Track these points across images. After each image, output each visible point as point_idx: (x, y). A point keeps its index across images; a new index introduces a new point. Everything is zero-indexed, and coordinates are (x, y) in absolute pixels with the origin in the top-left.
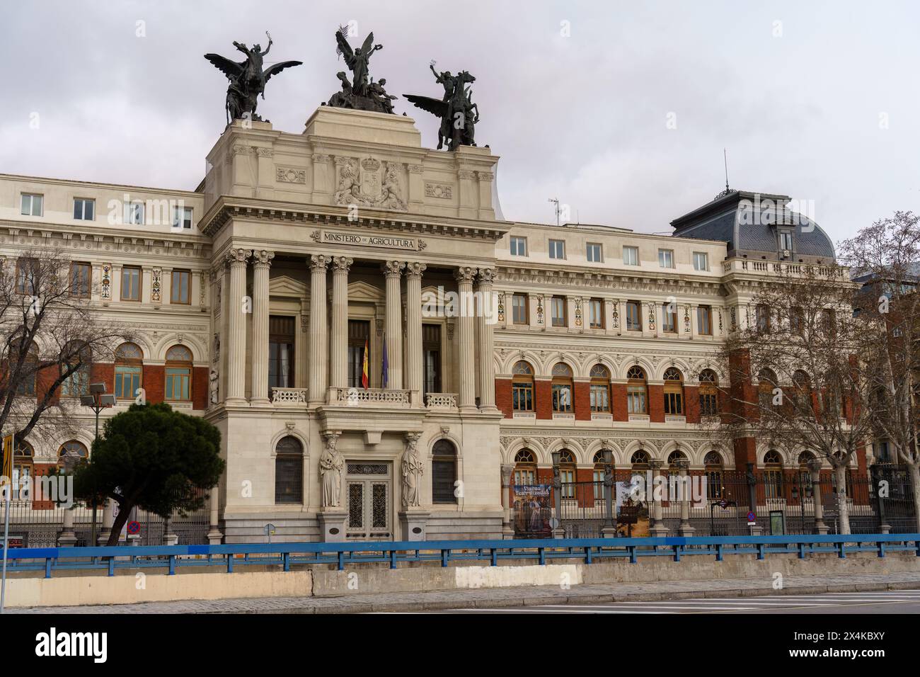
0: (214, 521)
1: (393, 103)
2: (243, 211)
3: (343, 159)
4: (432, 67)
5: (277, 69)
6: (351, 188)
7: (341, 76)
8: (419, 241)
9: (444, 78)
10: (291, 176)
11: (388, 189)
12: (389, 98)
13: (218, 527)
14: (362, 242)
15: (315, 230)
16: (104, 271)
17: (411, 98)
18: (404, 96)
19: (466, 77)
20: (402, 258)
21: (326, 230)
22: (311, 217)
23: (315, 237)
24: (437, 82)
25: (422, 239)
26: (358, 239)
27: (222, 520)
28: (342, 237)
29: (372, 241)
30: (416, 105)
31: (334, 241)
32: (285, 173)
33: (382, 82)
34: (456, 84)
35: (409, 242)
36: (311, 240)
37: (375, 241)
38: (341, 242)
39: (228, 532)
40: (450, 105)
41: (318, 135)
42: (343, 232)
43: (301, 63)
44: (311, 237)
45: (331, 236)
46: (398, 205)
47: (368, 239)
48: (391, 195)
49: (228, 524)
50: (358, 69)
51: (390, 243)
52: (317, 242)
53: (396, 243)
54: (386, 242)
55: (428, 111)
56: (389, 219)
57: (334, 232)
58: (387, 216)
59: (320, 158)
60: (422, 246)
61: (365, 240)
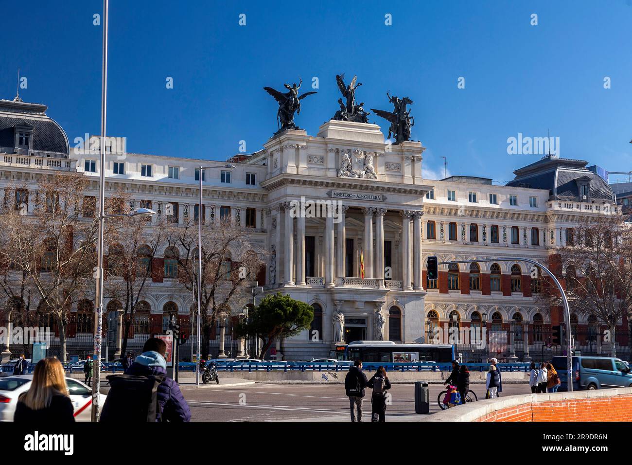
0: (278, 348)
1: (367, 116)
2: (293, 181)
3: (343, 151)
4: (388, 94)
6: (347, 167)
7: (340, 101)
8: (383, 196)
9: (394, 100)
10: (316, 160)
11: (367, 168)
12: (365, 114)
13: (280, 351)
14: (353, 197)
15: (328, 190)
16: (211, 210)
17: (375, 111)
18: (372, 110)
19: (407, 101)
20: (375, 205)
21: (335, 191)
22: (328, 183)
23: (329, 194)
24: (390, 102)
25: (385, 195)
26: (351, 195)
27: (281, 347)
28: (342, 195)
29: (358, 196)
30: (378, 115)
31: (339, 197)
32: (313, 159)
33: (362, 105)
34: (401, 104)
35: (378, 197)
36: (327, 196)
37: (360, 196)
38: (342, 197)
39: (286, 354)
40: (398, 117)
41: (330, 137)
42: (343, 192)
44: (327, 194)
45: (337, 194)
48: (368, 170)
49: (286, 350)
50: (349, 97)
51: (368, 198)
52: (330, 196)
53: (371, 197)
54: (366, 197)
55: (384, 118)
56: (368, 185)
57: (339, 192)
58: (367, 183)
59: (331, 150)
60: (384, 199)
61: (355, 196)
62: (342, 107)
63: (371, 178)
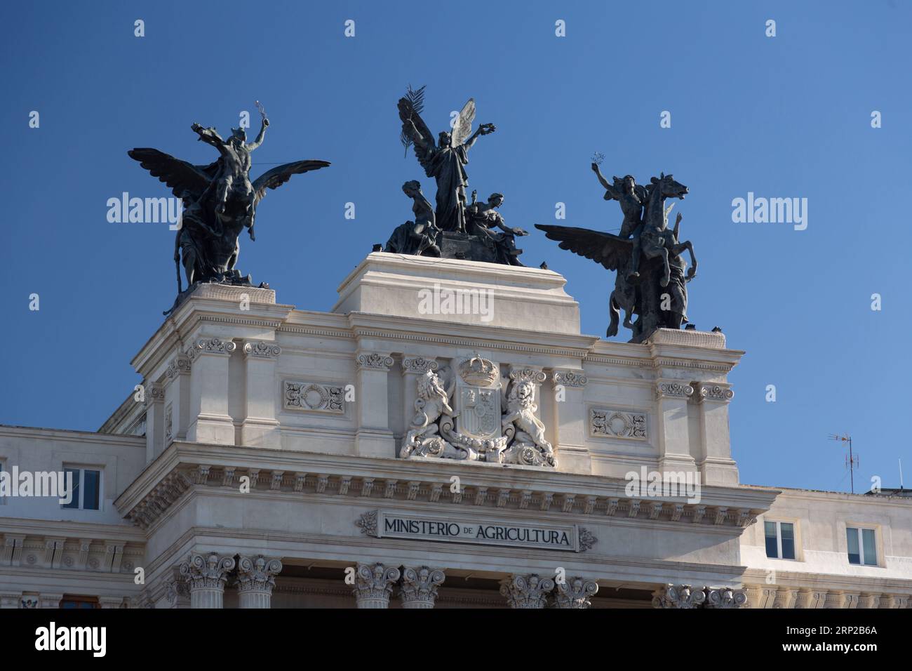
1: (518, 242)
2: (216, 475)
3: (420, 363)
4: (595, 167)
5: (278, 176)
6: (438, 421)
7: (411, 189)
8: (582, 531)
9: (619, 190)
10: (314, 397)
11: (515, 424)
12: (509, 234)
14: (462, 534)
15: (363, 510)
17: (553, 232)
18: (538, 227)
19: (667, 187)
20: (546, 568)
21: (388, 512)
22: (357, 483)
23: (366, 525)
24: (607, 197)
25: (588, 528)
26: (454, 530)
28: (420, 526)
29: (482, 532)
30: (563, 247)
31: (404, 534)
32: (302, 391)
33: (495, 201)
34: (646, 200)
35: (561, 534)
36: (358, 531)
37: (490, 532)
38: (420, 536)
40: (636, 246)
41: (367, 312)
42: (421, 515)
43: (326, 164)
44: (359, 525)
45: (397, 525)
46: (536, 456)
47: (475, 529)
48: (520, 435)
50: (445, 174)
51: (522, 537)
52: (370, 536)
53: (532, 536)
54: (513, 534)
55: (588, 257)
56: (518, 487)
57: (405, 515)
58: (515, 480)
59: (373, 359)
60: (587, 542)
61: (469, 531)
62: (421, 209)
63: (530, 462)
